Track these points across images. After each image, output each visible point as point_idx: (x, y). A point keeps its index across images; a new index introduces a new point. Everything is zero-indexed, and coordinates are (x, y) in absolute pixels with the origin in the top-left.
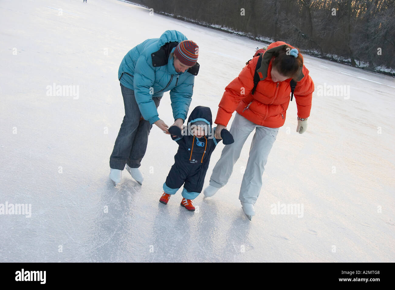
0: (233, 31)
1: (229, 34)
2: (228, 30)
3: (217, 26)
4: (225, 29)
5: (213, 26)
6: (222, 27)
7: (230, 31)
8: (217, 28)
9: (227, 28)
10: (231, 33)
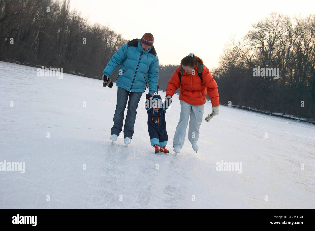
0: (294, 118)
1: (292, 120)
2: (290, 117)
3: (279, 114)
4: (287, 116)
5: (275, 114)
6: (284, 114)
7: (292, 117)
8: (280, 115)
9: (289, 115)
10: (293, 119)
